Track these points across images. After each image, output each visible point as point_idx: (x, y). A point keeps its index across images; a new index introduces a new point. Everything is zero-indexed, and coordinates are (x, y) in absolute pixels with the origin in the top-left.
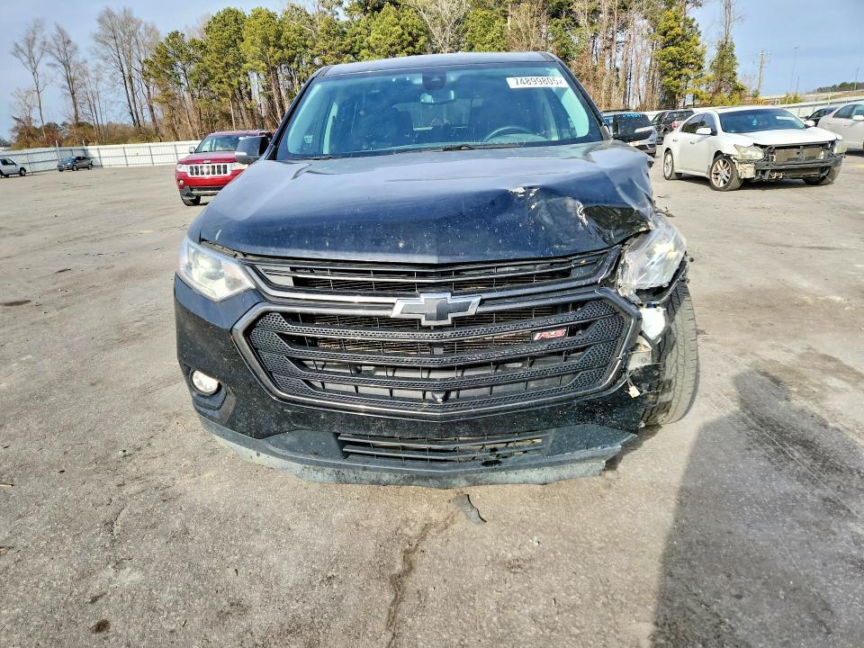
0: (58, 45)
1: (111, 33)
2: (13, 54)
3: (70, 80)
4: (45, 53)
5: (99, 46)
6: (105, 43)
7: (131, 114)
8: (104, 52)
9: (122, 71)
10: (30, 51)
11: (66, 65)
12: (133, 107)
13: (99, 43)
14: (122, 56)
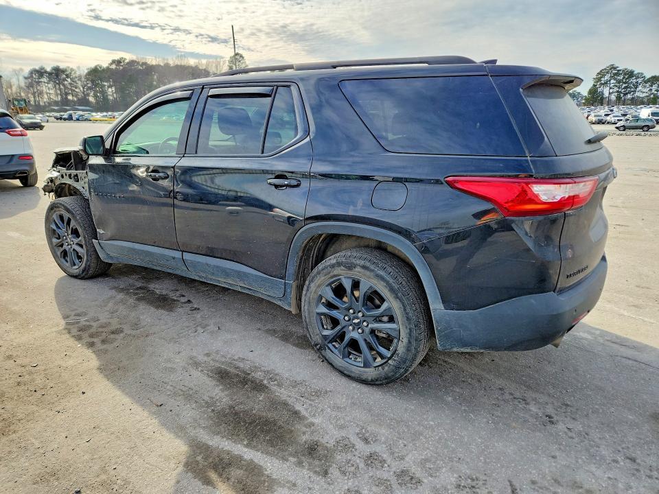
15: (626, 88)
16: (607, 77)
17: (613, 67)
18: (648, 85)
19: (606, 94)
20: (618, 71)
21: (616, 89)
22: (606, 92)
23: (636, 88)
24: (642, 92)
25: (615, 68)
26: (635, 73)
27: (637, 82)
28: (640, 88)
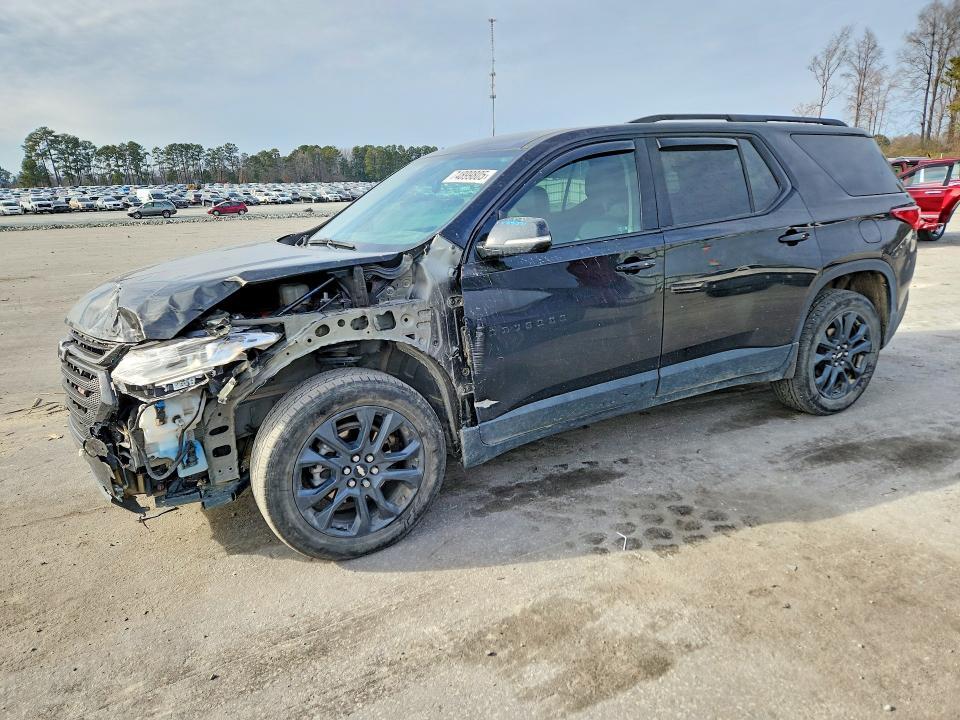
0: (860, 52)
1: (930, 29)
2: (809, 68)
3: (861, 90)
4: (843, 63)
5: (910, 46)
6: (919, 42)
7: (923, 124)
8: (914, 53)
9: (929, 74)
10: (828, 63)
11: (863, 74)
12: (927, 118)
13: (912, 43)
14: (936, 54)
15: (75, 161)
16: (43, 146)
17: (46, 132)
18: (102, 158)
19: (51, 170)
20: (56, 137)
21: (62, 163)
22: (49, 166)
23: (89, 162)
24: (98, 168)
25: (50, 133)
26: (80, 140)
27: (87, 154)
28: (94, 162)
